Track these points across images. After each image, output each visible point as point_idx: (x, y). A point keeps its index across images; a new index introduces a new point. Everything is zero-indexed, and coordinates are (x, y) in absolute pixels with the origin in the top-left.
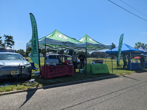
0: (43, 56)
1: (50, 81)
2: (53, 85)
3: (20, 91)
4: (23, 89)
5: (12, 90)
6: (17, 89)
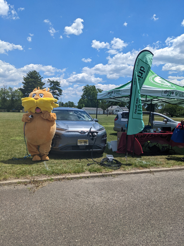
0: (102, 113)
1: (140, 162)
2: (148, 170)
3: (95, 175)
4: (99, 173)
5: (83, 172)
6: (90, 171)
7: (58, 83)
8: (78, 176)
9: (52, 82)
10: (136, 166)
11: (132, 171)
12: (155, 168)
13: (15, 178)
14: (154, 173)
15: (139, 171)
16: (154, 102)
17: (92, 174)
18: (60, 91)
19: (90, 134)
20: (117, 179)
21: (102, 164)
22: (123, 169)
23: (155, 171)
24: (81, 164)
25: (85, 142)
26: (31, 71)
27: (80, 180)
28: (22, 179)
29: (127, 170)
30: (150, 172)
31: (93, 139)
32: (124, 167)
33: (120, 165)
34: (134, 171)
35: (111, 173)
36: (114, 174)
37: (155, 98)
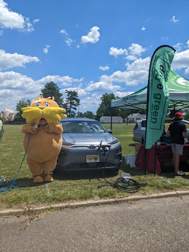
0: (122, 121)
1: (164, 182)
2: (174, 193)
3: (106, 201)
4: (112, 198)
5: (91, 197)
6: (101, 196)
7: (76, 93)
8: (85, 202)
9: (70, 93)
10: (159, 187)
11: (153, 195)
12: (182, 189)
13: (7, 208)
14: (183, 197)
15: (162, 194)
16: (177, 108)
17: (103, 201)
18: (78, 101)
19: (101, 149)
20: (134, 207)
21: (115, 186)
22: (142, 192)
23: (184, 194)
24: (90, 186)
25: (96, 159)
26: (49, 83)
27: (87, 209)
28: (15, 209)
29: (147, 193)
30: (177, 195)
31: (104, 155)
32: (143, 190)
33: (139, 187)
34: (156, 195)
35: (126, 198)
36: (130, 200)
37: (178, 103)
